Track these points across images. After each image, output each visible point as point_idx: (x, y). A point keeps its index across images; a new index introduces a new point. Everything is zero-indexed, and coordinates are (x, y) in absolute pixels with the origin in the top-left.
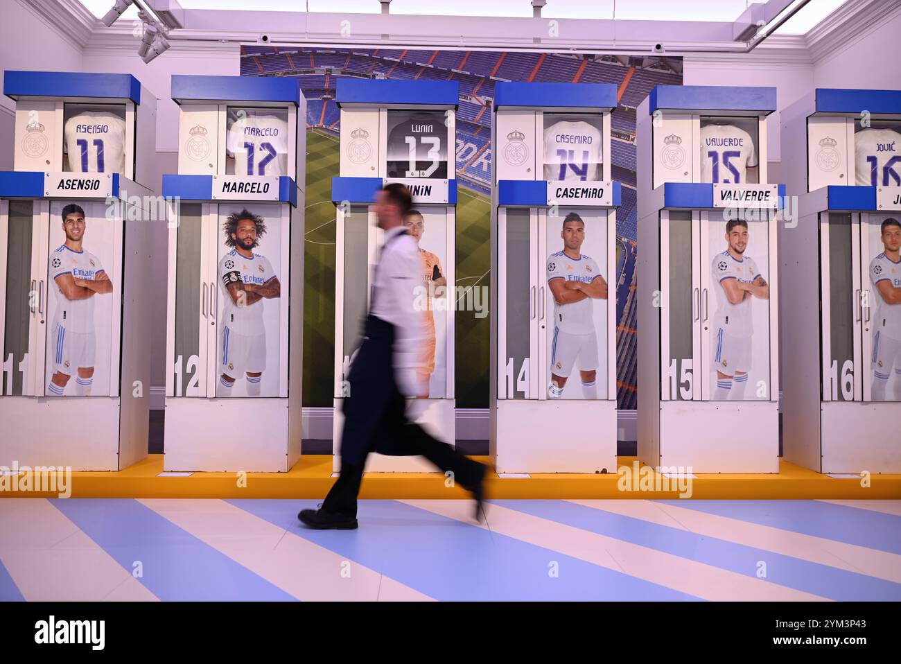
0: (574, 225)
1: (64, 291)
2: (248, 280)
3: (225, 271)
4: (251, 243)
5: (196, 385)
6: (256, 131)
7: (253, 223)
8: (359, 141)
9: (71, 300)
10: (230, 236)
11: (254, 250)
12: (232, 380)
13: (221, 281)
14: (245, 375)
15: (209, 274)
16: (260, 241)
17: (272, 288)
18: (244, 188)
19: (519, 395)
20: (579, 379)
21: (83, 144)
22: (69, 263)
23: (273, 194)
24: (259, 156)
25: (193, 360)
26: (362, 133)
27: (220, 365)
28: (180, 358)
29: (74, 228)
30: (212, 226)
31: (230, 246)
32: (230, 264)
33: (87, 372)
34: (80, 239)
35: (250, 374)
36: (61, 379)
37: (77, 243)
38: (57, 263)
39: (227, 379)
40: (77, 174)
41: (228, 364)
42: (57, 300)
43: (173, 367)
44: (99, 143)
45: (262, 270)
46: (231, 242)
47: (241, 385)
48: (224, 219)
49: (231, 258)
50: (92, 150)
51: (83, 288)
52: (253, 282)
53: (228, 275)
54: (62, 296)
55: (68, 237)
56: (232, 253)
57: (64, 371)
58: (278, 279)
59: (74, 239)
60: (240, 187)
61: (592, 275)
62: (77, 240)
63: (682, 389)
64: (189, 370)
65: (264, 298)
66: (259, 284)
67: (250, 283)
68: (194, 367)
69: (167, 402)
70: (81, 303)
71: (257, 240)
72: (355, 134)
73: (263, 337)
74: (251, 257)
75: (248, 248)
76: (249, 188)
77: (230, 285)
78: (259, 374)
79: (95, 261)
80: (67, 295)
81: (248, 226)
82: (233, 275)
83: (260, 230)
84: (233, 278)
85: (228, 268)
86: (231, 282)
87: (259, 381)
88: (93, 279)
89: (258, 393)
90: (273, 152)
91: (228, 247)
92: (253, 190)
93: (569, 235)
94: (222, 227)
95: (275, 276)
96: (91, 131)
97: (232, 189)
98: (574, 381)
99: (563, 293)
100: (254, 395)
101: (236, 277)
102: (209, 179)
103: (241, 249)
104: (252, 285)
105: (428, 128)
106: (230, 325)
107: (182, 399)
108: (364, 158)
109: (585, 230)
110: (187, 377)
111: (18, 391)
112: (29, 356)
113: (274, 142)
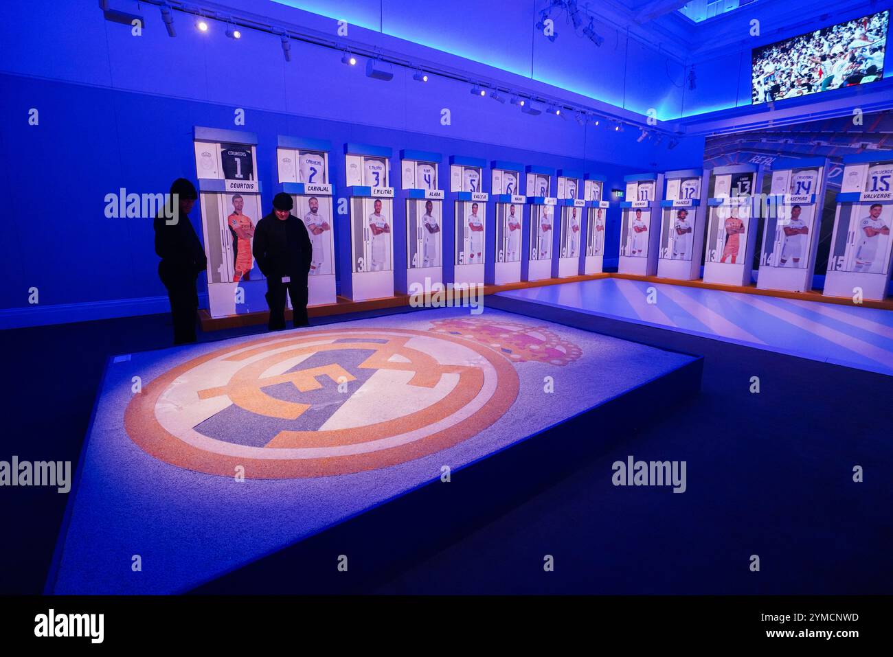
0: (797, 209)
1: (635, 230)
2: (682, 228)
3: (676, 225)
4: (684, 217)
5: (667, 256)
6: (689, 185)
7: (685, 212)
11: (685, 220)
13: (675, 228)
14: (680, 254)
15: (672, 226)
17: (689, 230)
19: (767, 265)
20: (792, 261)
21: (642, 192)
22: (638, 224)
23: (690, 204)
24: (690, 192)
25: (666, 249)
27: (673, 251)
28: (663, 248)
29: (638, 215)
30: (673, 213)
32: (678, 223)
33: (640, 251)
36: (634, 252)
37: (639, 219)
38: (634, 224)
39: (675, 255)
40: (640, 202)
41: (675, 251)
42: (634, 232)
43: (661, 251)
44: (646, 191)
45: (686, 225)
46: (679, 217)
47: (679, 256)
48: (677, 211)
50: (645, 193)
51: (640, 230)
56: (679, 220)
57: (635, 250)
59: (639, 217)
61: (802, 226)
63: (838, 267)
65: (686, 233)
66: (685, 229)
68: (666, 251)
69: (659, 259)
70: (640, 233)
71: (686, 217)
73: (686, 244)
74: (683, 221)
75: (683, 219)
77: (677, 229)
78: (684, 254)
79: (643, 223)
80: (636, 232)
81: (683, 213)
83: (687, 214)
84: (678, 227)
87: (683, 256)
88: (643, 227)
89: (683, 259)
90: (694, 190)
93: (794, 212)
94: (676, 214)
95: (690, 227)
96: (644, 188)
98: (790, 262)
99: (789, 232)
102: (673, 201)
103: (681, 219)
105: (746, 179)
106: (677, 240)
107: (663, 259)
109: (802, 211)
110: (664, 253)
111: (624, 255)
112: (627, 246)
113: (694, 188)
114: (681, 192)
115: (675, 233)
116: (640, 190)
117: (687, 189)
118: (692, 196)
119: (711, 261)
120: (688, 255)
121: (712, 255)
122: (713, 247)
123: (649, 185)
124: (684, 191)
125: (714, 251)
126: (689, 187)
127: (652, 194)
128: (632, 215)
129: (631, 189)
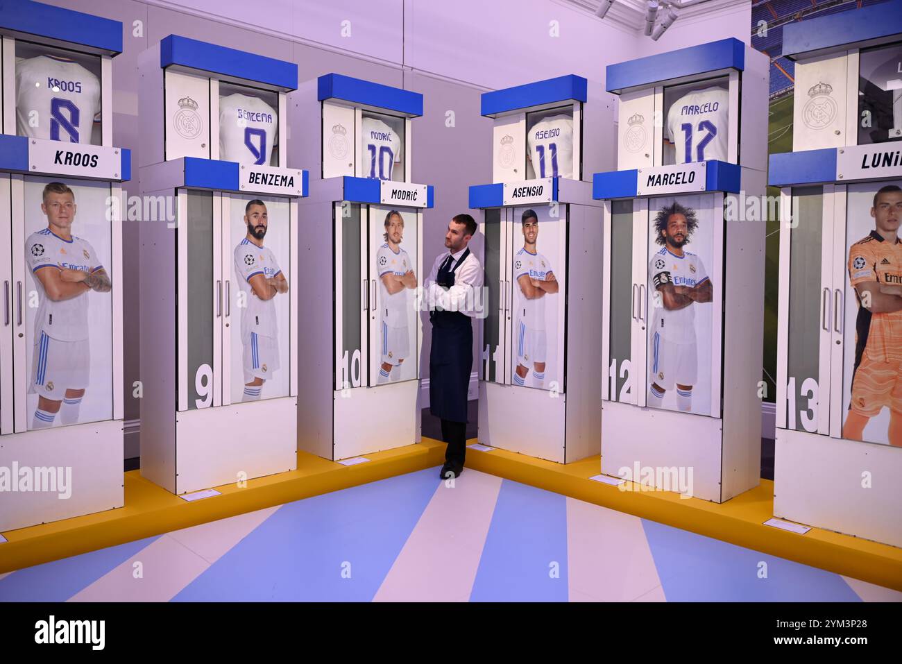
1: (523, 291)
2: (678, 281)
3: (655, 271)
4: (682, 239)
5: (629, 391)
6: (694, 110)
7: (684, 217)
8: (820, 100)
9: (529, 299)
10: (661, 233)
11: (685, 248)
12: (663, 391)
13: (651, 283)
14: (676, 387)
15: (639, 275)
16: (691, 237)
17: (703, 291)
18: (668, 179)
21: (540, 149)
22: (528, 265)
23: (699, 184)
24: (698, 137)
25: (625, 364)
26: (823, 88)
27: (651, 374)
28: (614, 361)
29: (530, 232)
30: (642, 222)
31: (661, 244)
32: (660, 263)
33: (541, 367)
34: (534, 242)
35: (680, 387)
36: (522, 371)
37: (532, 246)
38: (519, 264)
39: (658, 389)
41: (658, 373)
42: (518, 297)
43: (608, 371)
44: (553, 147)
45: (693, 270)
46: (662, 240)
47: (671, 397)
48: (654, 214)
49: (661, 257)
50: (548, 153)
51: (537, 288)
52: (683, 284)
53: (659, 276)
54: (522, 295)
55: (527, 240)
56: (663, 252)
57: (525, 364)
58: (711, 280)
59: (530, 242)
60: (664, 179)
62: (532, 243)
64: (622, 375)
65: (695, 302)
66: (690, 286)
67: (680, 285)
68: (626, 372)
69: (604, 405)
70: (537, 301)
71: (688, 235)
72: (813, 92)
73: (694, 346)
74: (680, 255)
75: (679, 246)
76: (674, 179)
77: (661, 287)
78: (689, 388)
79: (545, 262)
80: (526, 295)
81: (679, 220)
82: (663, 276)
83: (691, 224)
84: (664, 279)
85: (658, 268)
86: (661, 284)
87: (689, 395)
88: (544, 279)
89: (689, 408)
90: (713, 130)
91: (659, 245)
92: (678, 181)
94: (652, 223)
95: (708, 277)
96: (547, 136)
97: (657, 182)
100: (685, 410)
101: (666, 279)
102: (635, 173)
103: (670, 246)
104: (683, 287)
106: (660, 330)
107: (616, 404)
108: (826, 120)
110: (620, 382)
111: (493, 378)
112: (500, 348)
113: (713, 118)
114: (667, 143)
115: (656, 301)
116: (535, 142)
117: (687, 128)
118: (711, 154)
119: (799, 427)
120: (706, 394)
121: (802, 402)
122: (806, 367)
123: (559, 123)
124: (679, 138)
125: (808, 384)
126: (695, 120)
127: (571, 156)
128: (511, 232)
129: (507, 140)
